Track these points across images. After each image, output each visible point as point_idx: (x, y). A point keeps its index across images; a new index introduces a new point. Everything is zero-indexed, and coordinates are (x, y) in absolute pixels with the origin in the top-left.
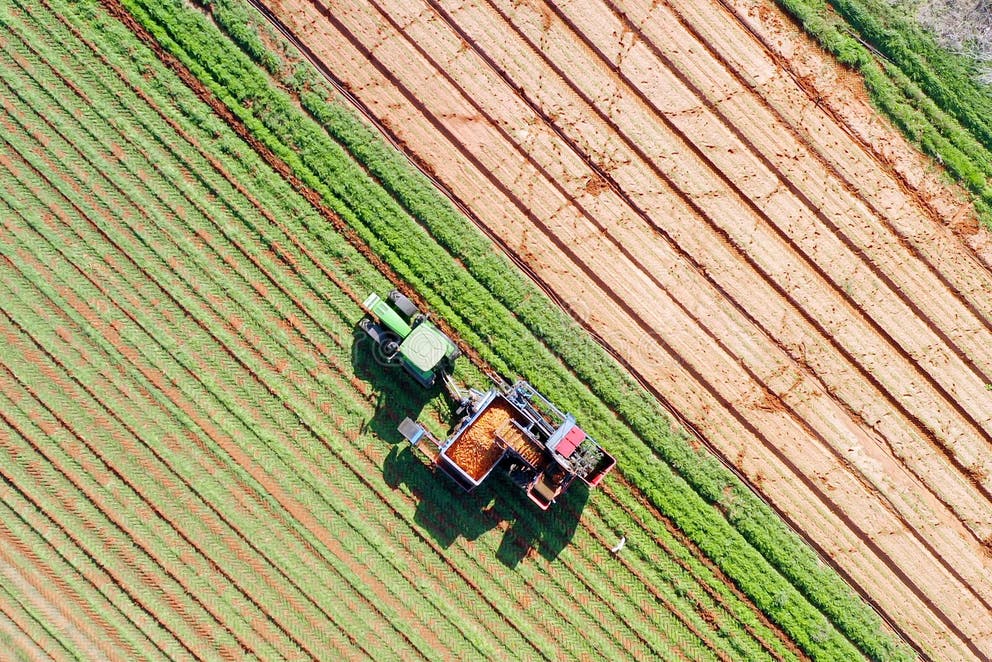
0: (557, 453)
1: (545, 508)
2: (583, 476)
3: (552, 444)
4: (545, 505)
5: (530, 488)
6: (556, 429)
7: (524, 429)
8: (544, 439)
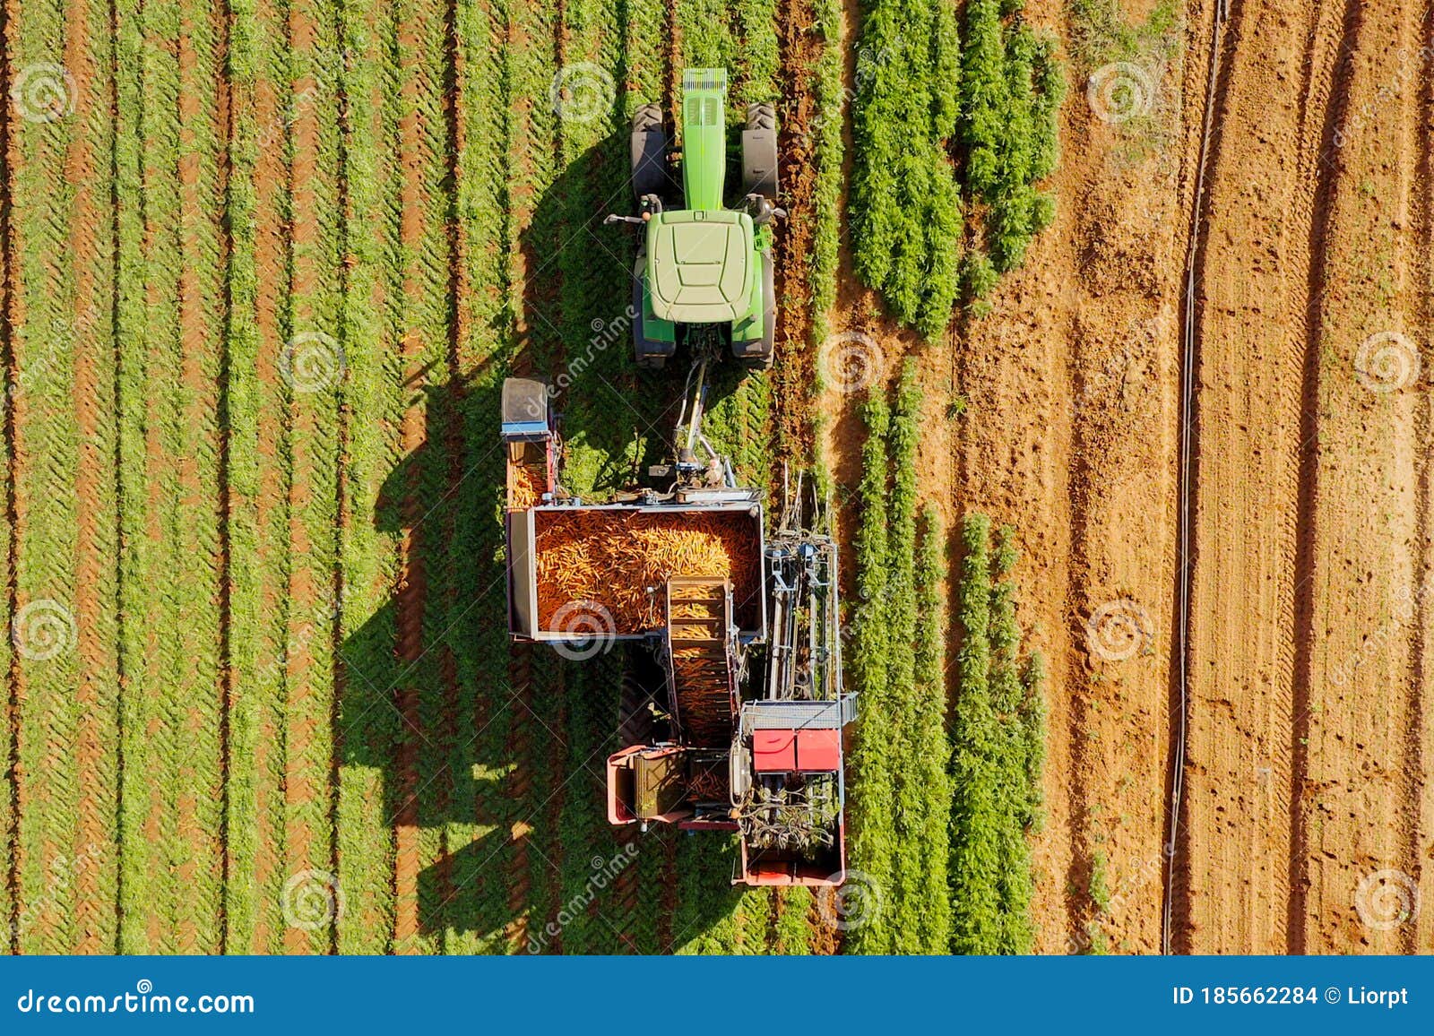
0: (749, 743)
1: (613, 819)
2: (749, 838)
3: (754, 717)
4: (620, 815)
5: (627, 756)
6: (800, 698)
7: (733, 630)
8: (755, 689)
